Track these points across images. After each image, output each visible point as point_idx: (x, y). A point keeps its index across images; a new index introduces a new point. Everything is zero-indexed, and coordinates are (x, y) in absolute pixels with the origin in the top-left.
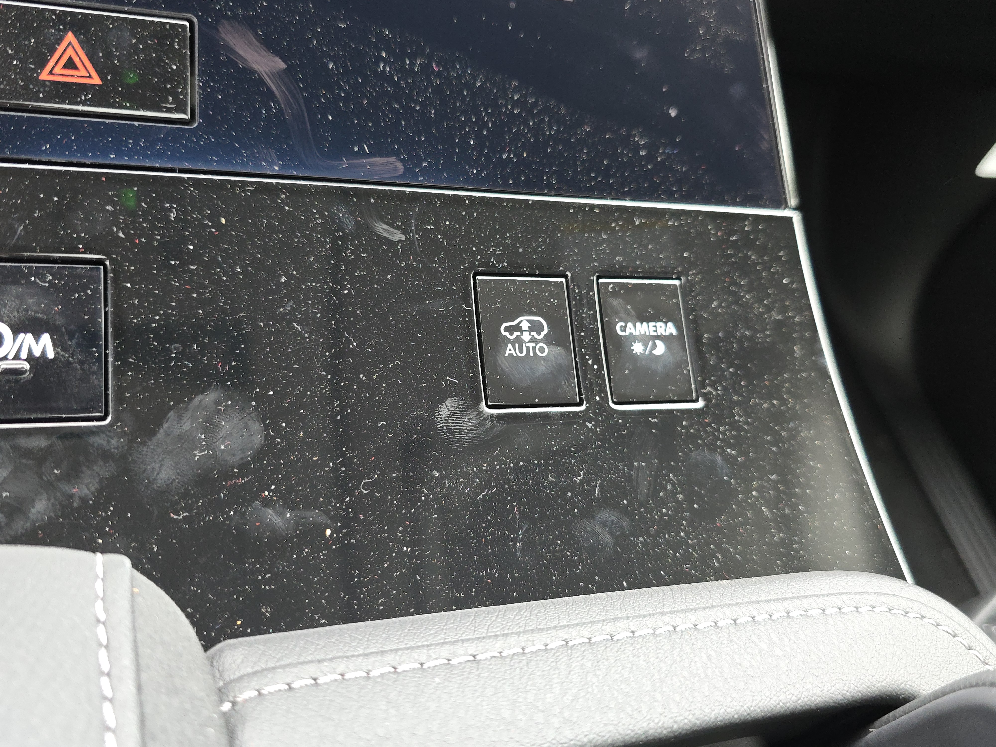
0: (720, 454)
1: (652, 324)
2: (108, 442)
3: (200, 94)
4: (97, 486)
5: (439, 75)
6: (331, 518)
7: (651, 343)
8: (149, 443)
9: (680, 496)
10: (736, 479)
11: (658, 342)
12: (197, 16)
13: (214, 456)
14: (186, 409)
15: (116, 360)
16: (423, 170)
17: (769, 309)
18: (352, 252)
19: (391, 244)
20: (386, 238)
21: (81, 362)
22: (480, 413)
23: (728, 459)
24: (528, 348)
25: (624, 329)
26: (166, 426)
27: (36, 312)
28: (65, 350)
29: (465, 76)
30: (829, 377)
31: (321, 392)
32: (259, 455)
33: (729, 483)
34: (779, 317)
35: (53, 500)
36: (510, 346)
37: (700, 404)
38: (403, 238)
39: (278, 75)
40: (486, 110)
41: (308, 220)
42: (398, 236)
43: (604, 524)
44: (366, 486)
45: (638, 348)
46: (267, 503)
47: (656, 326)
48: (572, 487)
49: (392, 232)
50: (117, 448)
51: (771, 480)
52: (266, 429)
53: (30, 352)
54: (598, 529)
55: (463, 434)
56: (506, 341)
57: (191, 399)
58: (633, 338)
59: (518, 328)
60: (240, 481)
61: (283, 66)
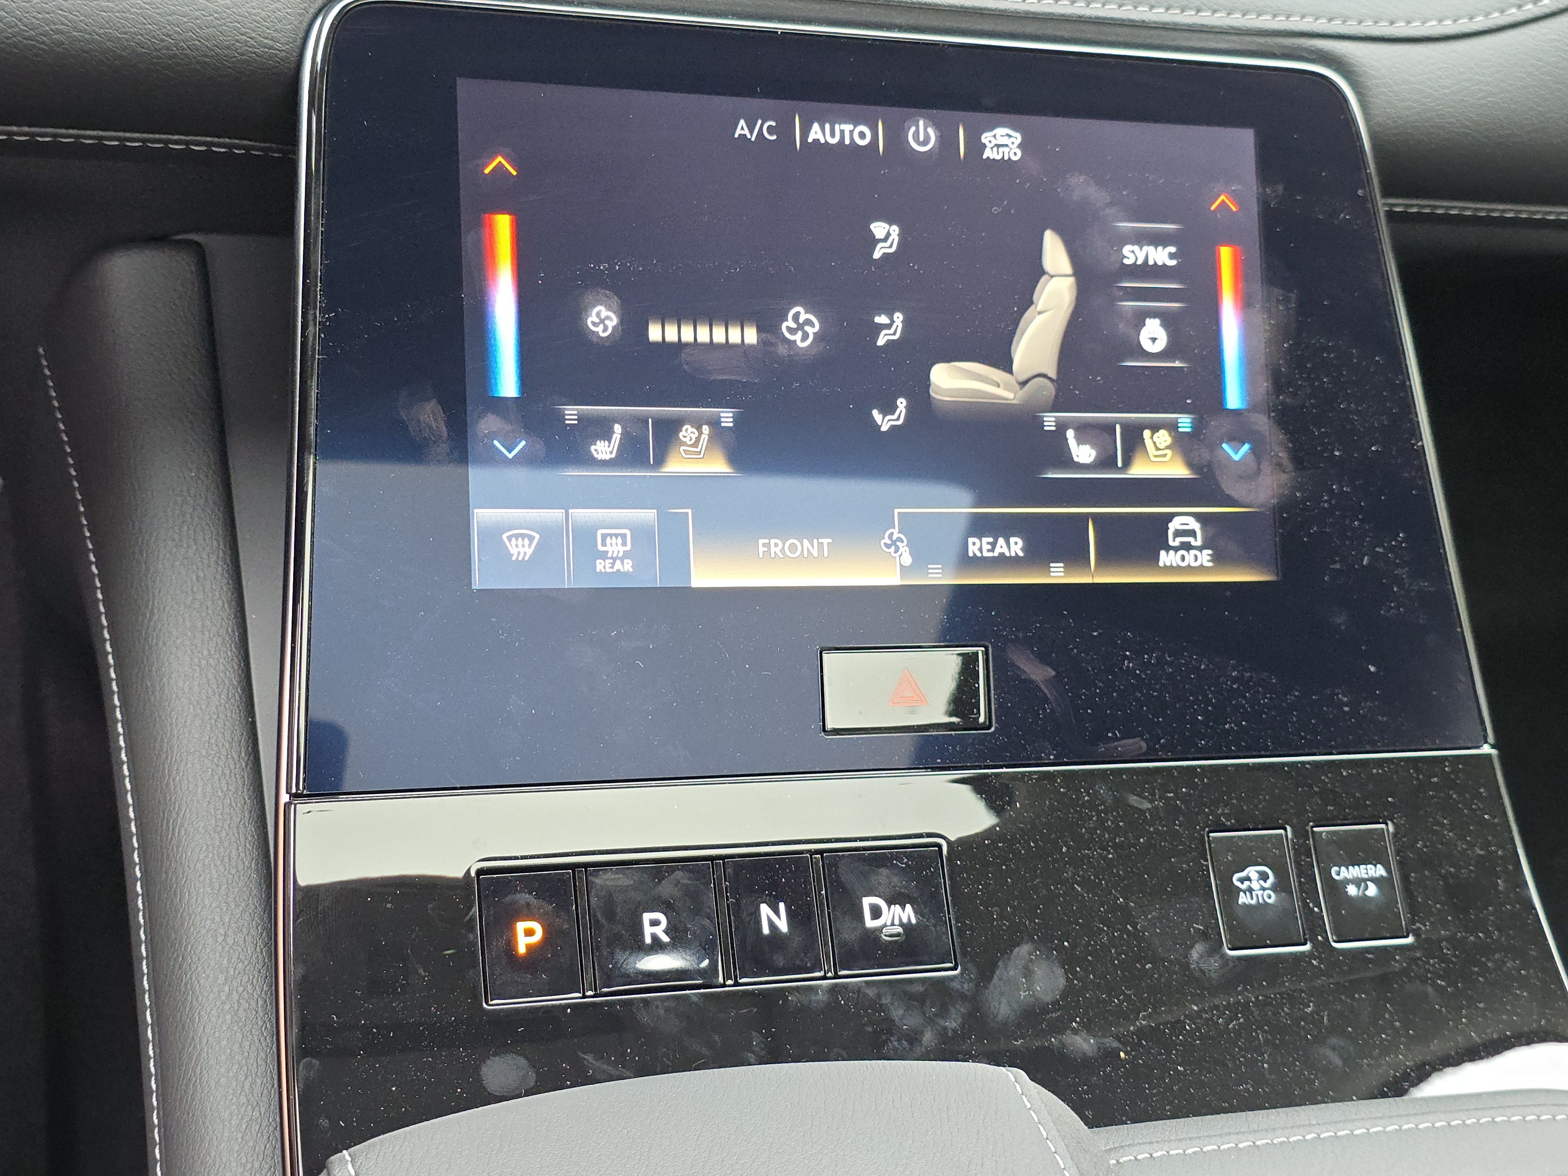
0: (1431, 985)
1: (1362, 867)
2: (962, 986)
3: (995, 704)
4: (960, 1020)
5: (1170, 664)
6: (1123, 1044)
7: (1363, 884)
8: (989, 986)
9: (1397, 1024)
10: (1446, 1008)
11: (1369, 883)
12: (991, 642)
13: (1034, 995)
14: (1009, 959)
15: (957, 922)
16: (1162, 746)
17: (1472, 845)
18: (1113, 822)
19: (1142, 812)
20: (1136, 808)
21: (935, 926)
22: (1224, 956)
23: (1440, 990)
24: (1257, 896)
25: (1338, 874)
26: (997, 972)
27: (901, 888)
28: (923, 917)
29: (1191, 661)
30: (1535, 909)
31: (1101, 941)
32: (1065, 994)
33: (1440, 1011)
34: (1482, 852)
35: (935, 1031)
36: (1242, 894)
37: (1410, 940)
38: (1149, 806)
39: (1049, 682)
40: (1210, 689)
41: (1078, 799)
42: (1146, 805)
43: (1334, 1049)
44: (1144, 1019)
45: (1352, 890)
46: (1075, 1032)
47: (1367, 869)
48: (1305, 1017)
49: (1141, 802)
50: (968, 991)
51: (1479, 1008)
52: (1066, 973)
53: (900, 919)
54: (1329, 1053)
55: (1213, 975)
56: (1239, 890)
57: (1012, 951)
58: (1347, 881)
59: (1248, 879)
60: (1054, 1015)
61: (1054, 673)
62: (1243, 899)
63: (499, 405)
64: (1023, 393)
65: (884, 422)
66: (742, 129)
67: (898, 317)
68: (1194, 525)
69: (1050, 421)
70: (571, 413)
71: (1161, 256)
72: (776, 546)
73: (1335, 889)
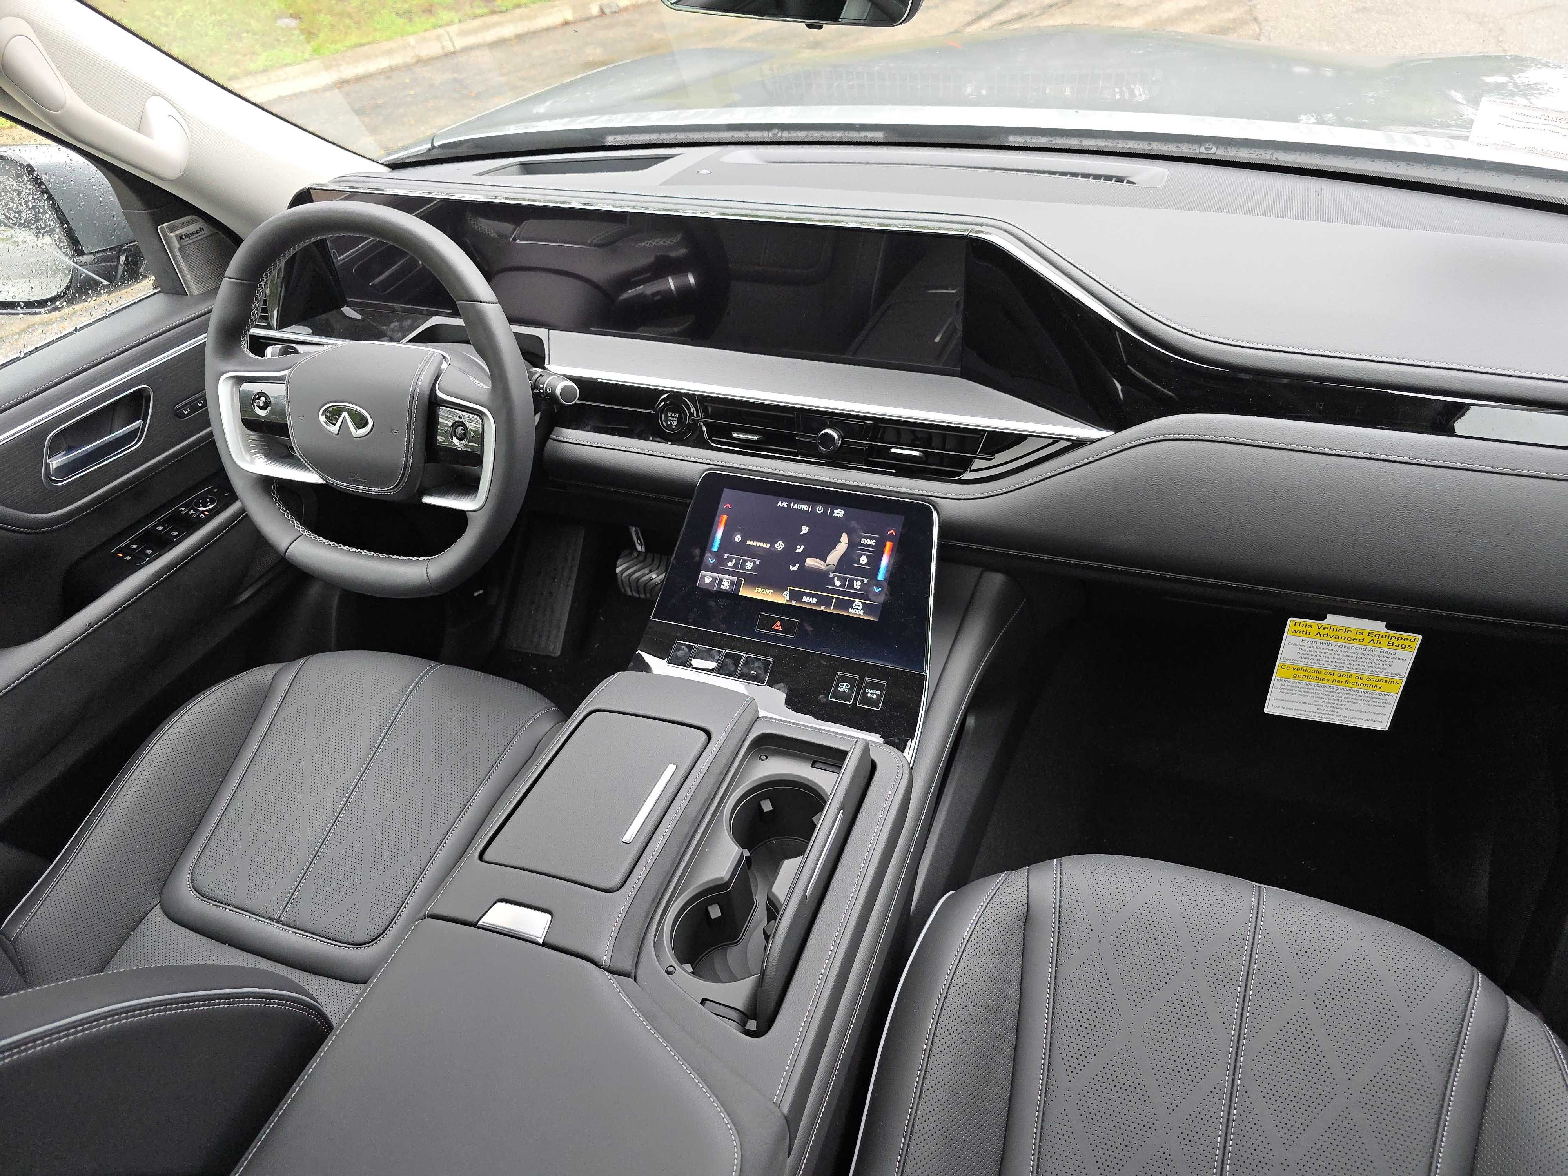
7: (873, 694)
11: (875, 694)
20: (822, 663)
22: (827, 699)
24: (844, 689)
25: (868, 690)
45: (869, 695)
47: (875, 691)
49: (824, 662)
56: (839, 687)
58: (869, 693)
59: (843, 685)
62: (839, 689)
63: (711, 552)
64: (827, 568)
65: (792, 568)
66: (780, 504)
67: (802, 547)
68: (861, 605)
69: (831, 575)
70: (726, 556)
71: (871, 542)
72: (760, 589)
73: (865, 694)
